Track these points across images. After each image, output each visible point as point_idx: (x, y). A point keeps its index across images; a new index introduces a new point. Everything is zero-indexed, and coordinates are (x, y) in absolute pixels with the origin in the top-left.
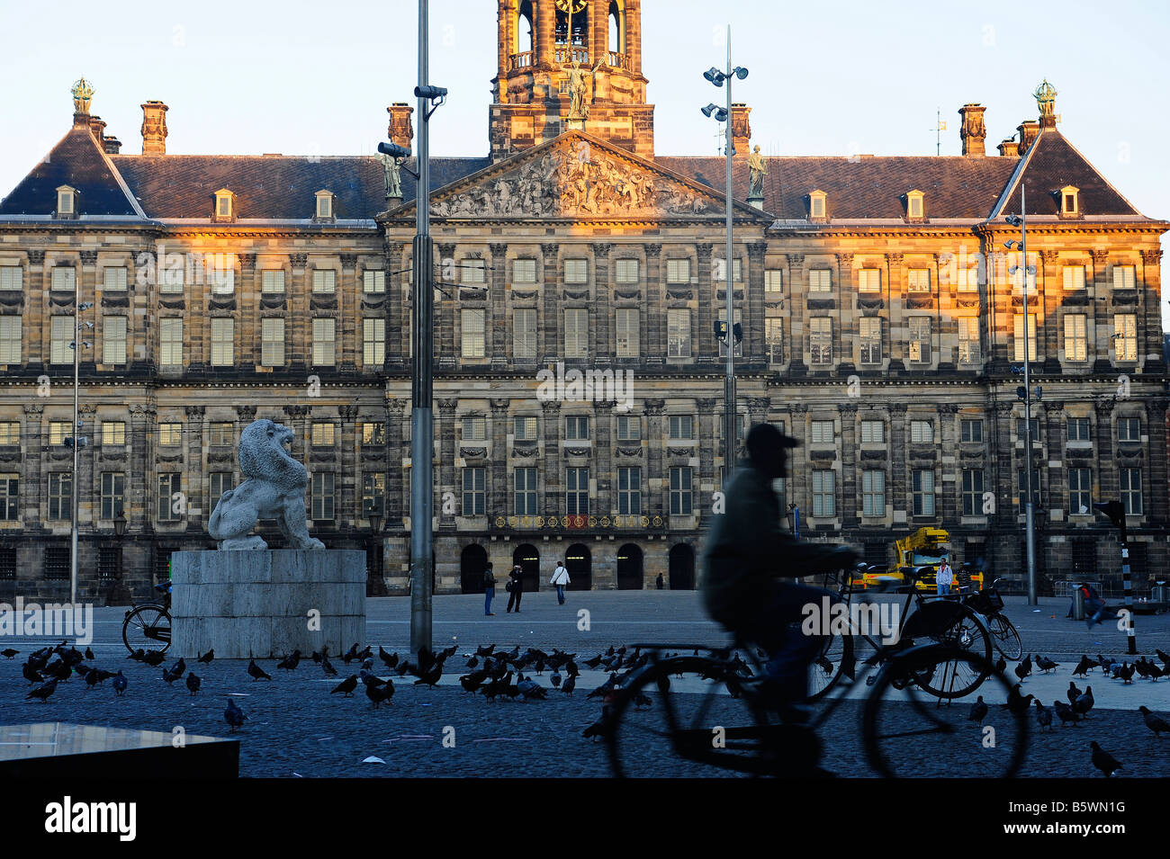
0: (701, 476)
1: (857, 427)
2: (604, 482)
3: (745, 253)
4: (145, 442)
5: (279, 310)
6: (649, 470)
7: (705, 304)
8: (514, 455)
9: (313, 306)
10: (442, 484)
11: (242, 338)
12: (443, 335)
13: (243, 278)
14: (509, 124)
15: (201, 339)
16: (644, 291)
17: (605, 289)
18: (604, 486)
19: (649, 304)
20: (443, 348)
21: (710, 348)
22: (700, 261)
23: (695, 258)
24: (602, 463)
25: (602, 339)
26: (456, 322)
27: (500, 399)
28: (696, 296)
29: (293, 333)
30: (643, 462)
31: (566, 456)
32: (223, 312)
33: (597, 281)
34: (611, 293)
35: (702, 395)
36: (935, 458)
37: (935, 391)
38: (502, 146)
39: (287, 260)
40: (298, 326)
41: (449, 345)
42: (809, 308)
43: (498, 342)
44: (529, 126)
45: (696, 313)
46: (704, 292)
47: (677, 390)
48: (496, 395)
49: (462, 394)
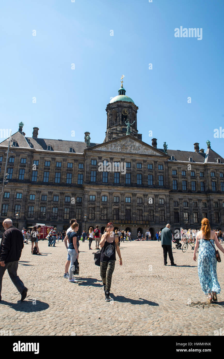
0: (156, 212)
1: (183, 203)
2: (134, 213)
3: (164, 164)
4: (26, 198)
5: (59, 171)
6: (144, 210)
7: (156, 174)
8: (114, 206)
9: (67, 170)
10: (97, 212)
11: (51, 176)
12: (98, 177)
13: (52, 163)
14: (112, 135)
15: (41, 176)
16: (143, 170)
17: (135, 169)
18: (134, 214)
19: (144, 173)
20: (98, 180)
21: (157, 183)
22: (155, 165)
23: (154, 164)
24: (134, 208)
25: (134, 180)
26: (101, 174)
27: (111, 192)
28: (154, 172)
29: (62, 176)
30: (143, 209)
31: (126, 206)
32: (47, 170)
33: (133, 167)
34: (136, 170)
35: (156, 194)
36: (198, 210)
37: (197, 196)
38: (111, 139)
39: (62, 160)
40: (63, 175)
41: (100, 179)
42: (172, 178)
43: (111, 179)
44: (116, 136)
45: (154, 176)
46: (156, 171)
47: (150, 192)
48: (110, 191)
49: (102, 191)
